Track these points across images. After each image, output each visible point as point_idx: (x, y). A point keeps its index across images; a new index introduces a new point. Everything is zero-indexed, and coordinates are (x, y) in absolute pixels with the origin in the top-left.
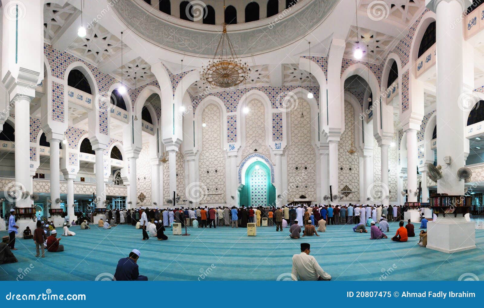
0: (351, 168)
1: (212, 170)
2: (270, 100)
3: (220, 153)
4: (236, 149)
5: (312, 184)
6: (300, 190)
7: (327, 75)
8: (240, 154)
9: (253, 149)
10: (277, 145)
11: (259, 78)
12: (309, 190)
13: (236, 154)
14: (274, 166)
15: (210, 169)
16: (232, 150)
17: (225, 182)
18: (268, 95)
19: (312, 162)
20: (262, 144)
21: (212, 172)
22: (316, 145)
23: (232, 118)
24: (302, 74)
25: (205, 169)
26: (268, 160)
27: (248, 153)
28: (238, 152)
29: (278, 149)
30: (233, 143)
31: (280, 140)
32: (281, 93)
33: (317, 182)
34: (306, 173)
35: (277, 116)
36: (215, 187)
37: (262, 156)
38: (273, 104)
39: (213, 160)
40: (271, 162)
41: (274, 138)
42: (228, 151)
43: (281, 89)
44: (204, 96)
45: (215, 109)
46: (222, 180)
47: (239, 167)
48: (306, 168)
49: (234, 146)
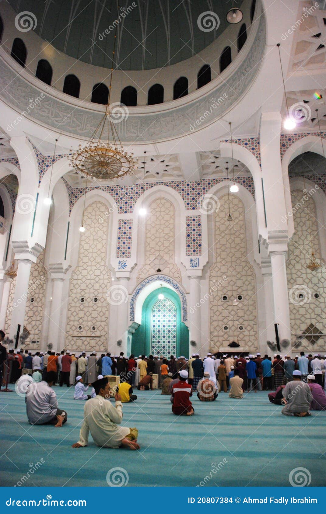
0: (318, 293)
1: (89, 297)
2: (184, 199)
3: (104, 272)
4: (128, 268)
5: (251, 323)
6: (231, 333)
7: (260, 160)
8: (134, 275)
9: (154, 269)
10: (193, 262)
11: (166, 170)
12: (246, 333)
13: (127, 275)
14: (186, 295)
15: (87, 296)
16: (122, 270)
17: (107, 318)
18: (180, 192)
19: (250, 287)
20: (169, 262)
21: (89, 300)
22: (255, 261)
23: (125, 223)
24: (227, 163)
25: (79, 296)
26: (179, 285)
27: (147, 275)
28: (131, 272)
29: (195, 268)
30: (125, 259)
31: (197, 253)
32: (198, 189)
33: (260, 320)
34: (240, 305)
35: (194, 220)
36: (92, 324)
37: (168, 280)
38: (188, 204)
39: (93, 281)
40: (182, 289)
41: (189, 251)
42: (116, 270)
43: (199, 184)
44: (88, 189)
45: (103, 209)
46: (104, 314)
47: (132, 296)
48: (240, 298)
49: (125, 264)
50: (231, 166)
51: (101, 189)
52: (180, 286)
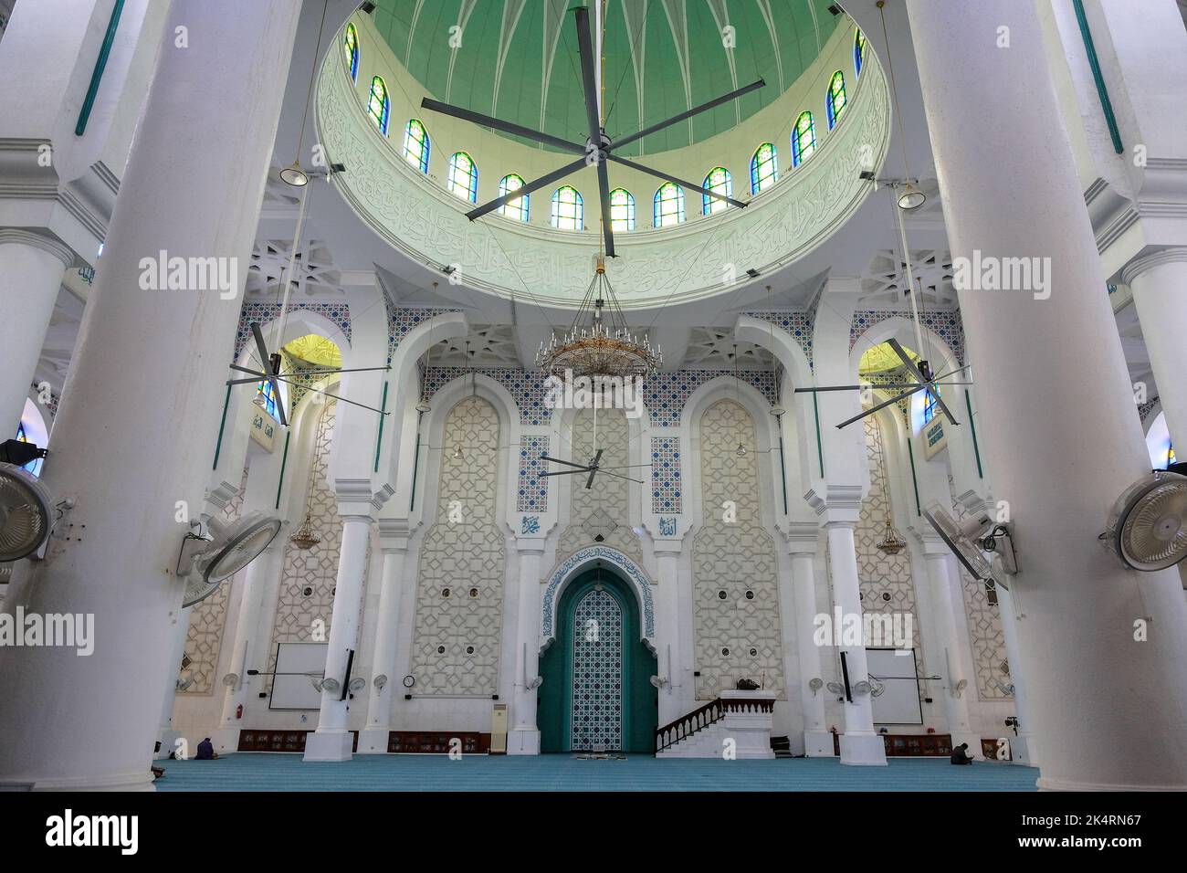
0: (889, 592)
1: (460, 585)
2: (646, 405)
3: (491, 538)
4: (542, 532)
5: (772, 643)
6: (735, 661)
8: (551, 547)
9: (590, 535)
10: (665, 525)
12: (763, 662)
13: (540, 545)
14: (650, 587)
15: (455, 584)
16: (529, 534)
17: (498, 629)
19: (767, 576)
20: (619, 522)
21: (460, 593)
22: (777, 528)
23: (535, 444)
24: (735, 346)
25: (438, 583)
26: (636, 567)
27: (576, 547)
28: (546, 539)
29: (668, 537)
30: (535, 515)
31: (673, 509)
32: (674, 388)
33: (786, 637)
34: (751, 609)
35: (666, 446)
36: (468, 641)
37: (616, 556)
38: (655, 415)
39: (468, 556)
40: (643, 574)
41: (657, 504)
42: (518, 533)
43: (674, 379)
44: (459, 372)
45: (487, 411)
46: (492, 621)
47: (547, 586)
48: (750, 595)
49: (536, 523)
50: (740, 353)
51: (483, 372)
52: (639, 569)
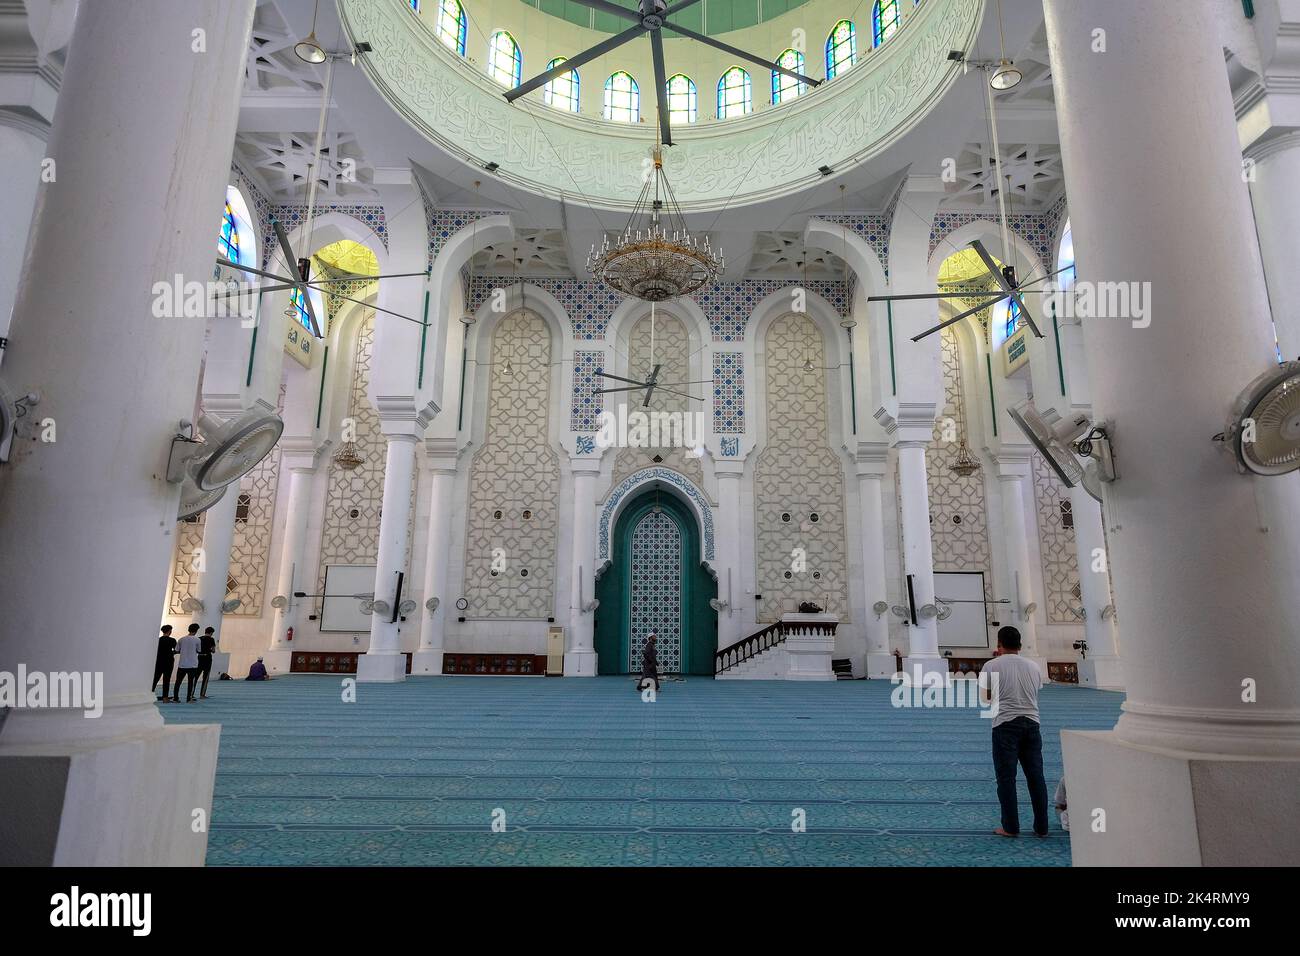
0: (960, 515)
1: (513, 507)
2: (708, 318)
3: (544, 459)
4: (597, 453)
5: (836, 567)
6: (798, 585)
9: (648, 456)
10: (727, 445)
12: (826, 585)
13: (595, 466)
14: (711, 509)
15: (507, 506)
16: (584, 455)
17: (553, 552)
18: (701, 303)
19: (832, 498)
21: (513, 515)
22: (844, 448)
23: (589, 360)
24: (805, 253)
25: (490, 505)
26: (696, 489)
27: (633, 467)
28: (601, 459)
29: (730, 457)
30: (590, 434)
31: (735, 429)
32: (738, 299)
33: (851, 560)
34: (815, 532)
35: (728, 362)
36: (522, 564)
37: (676, 477)
38: (717, 328)
39: (520, 477)
40: (703, 497)
41: (718, 423)
42: (572, 454)
43: (738, 289)
44: (506, 282)
45: (537, 325)
46: (547, 544)
47: (603, 508)
48: (814, 518)
49: (591, 443)
50: (809, 260)
51: (533, 282)
52: (699, 491)
